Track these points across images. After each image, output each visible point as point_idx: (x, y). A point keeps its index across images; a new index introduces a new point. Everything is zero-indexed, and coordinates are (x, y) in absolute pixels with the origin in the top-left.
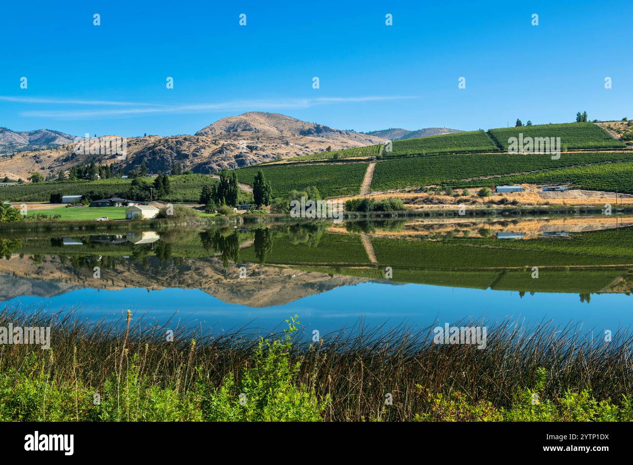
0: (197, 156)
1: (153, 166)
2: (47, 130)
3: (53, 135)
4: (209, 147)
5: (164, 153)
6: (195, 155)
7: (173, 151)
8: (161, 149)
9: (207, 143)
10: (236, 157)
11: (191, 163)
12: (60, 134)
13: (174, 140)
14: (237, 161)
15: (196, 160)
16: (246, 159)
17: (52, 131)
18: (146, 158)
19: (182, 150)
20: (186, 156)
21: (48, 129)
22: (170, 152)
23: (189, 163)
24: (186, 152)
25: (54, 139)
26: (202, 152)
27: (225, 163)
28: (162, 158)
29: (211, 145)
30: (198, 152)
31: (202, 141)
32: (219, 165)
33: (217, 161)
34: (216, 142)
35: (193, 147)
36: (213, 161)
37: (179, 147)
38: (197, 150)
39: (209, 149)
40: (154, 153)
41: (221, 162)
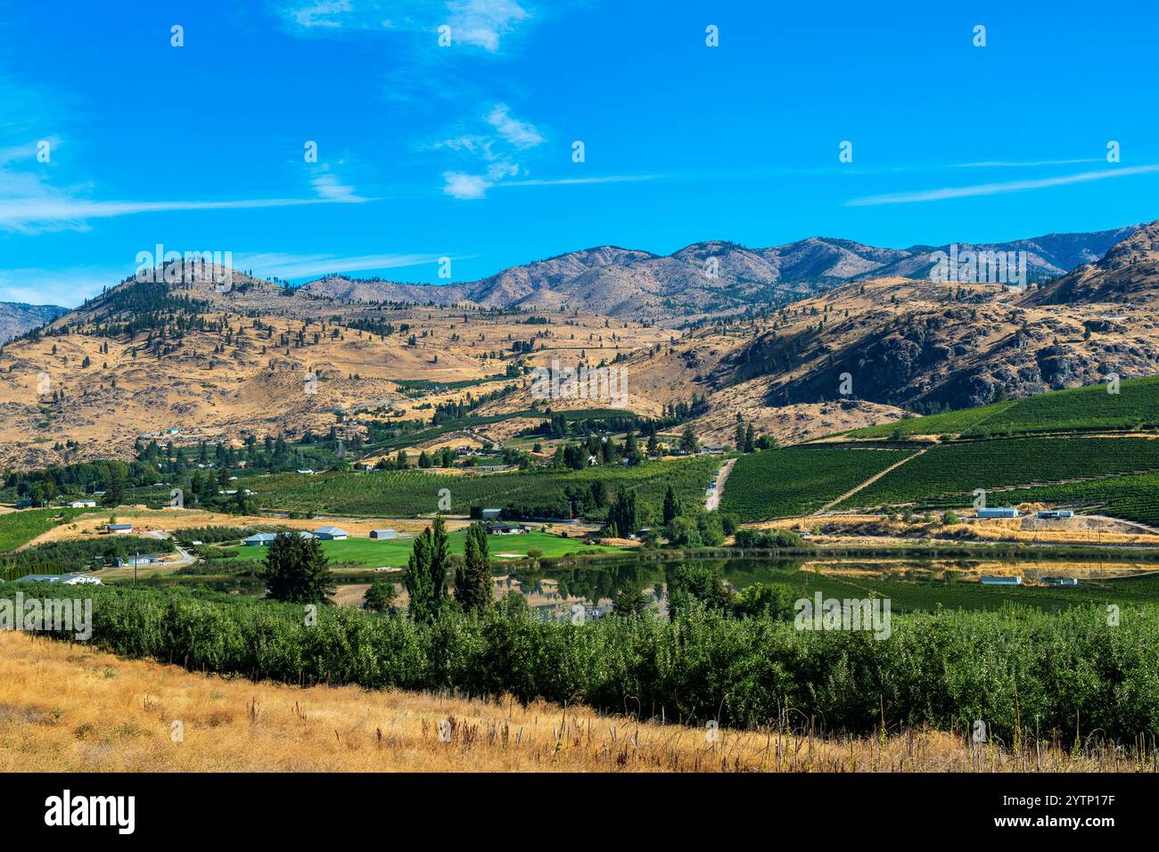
0: (965, 352)
1: (875, 378)
2: (821, 239)
3: (833, 249)
4: (997, 329)
5: (900, 348)
6: (959, 351)
7: (919, 343)
8: (894, 339)
9: (995, 321)
10: (1042, 354)
11: (949, 369)
12: (849, 246)
13: (925, 317)
14: (1040, 365)
15: (961, 362)
16: (1061, 360)
17: (832, 241)
18: (864, 362)
19: (936, 341)
20: (942, 354)
21: (824, 237)
22: (913, 345)
23: (945, 369)
24: (943, 345)
25: (833, 260)
26: (978, 343)
27: (1013, 370)
28: (893, 358)
29: (1002, 325)
30: (969, 343)
31: (986, 316)
32: (997, 375)
33: (996, 366)
34: (1014, 316)
35: (963, 332)
36: (988, 366)
37: (933, 334)
38: (967, 339)
39: (996, 334)
40: (881, 349)
41: (1004, 366)
